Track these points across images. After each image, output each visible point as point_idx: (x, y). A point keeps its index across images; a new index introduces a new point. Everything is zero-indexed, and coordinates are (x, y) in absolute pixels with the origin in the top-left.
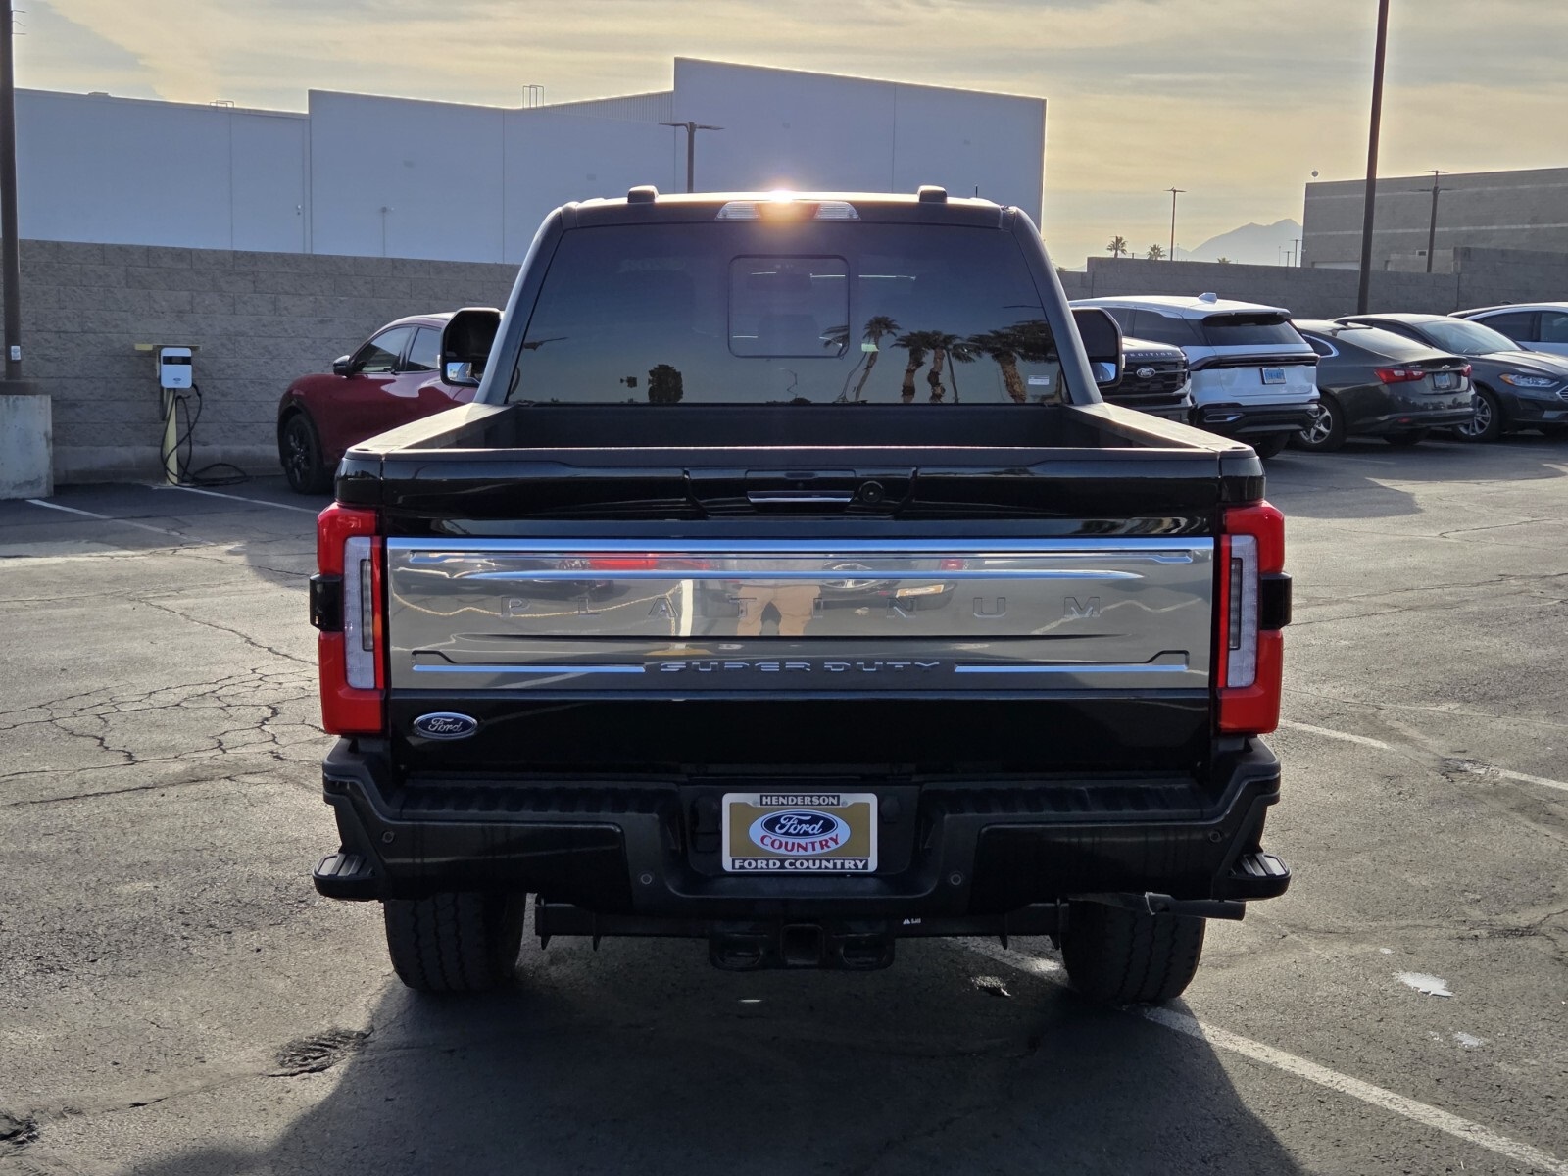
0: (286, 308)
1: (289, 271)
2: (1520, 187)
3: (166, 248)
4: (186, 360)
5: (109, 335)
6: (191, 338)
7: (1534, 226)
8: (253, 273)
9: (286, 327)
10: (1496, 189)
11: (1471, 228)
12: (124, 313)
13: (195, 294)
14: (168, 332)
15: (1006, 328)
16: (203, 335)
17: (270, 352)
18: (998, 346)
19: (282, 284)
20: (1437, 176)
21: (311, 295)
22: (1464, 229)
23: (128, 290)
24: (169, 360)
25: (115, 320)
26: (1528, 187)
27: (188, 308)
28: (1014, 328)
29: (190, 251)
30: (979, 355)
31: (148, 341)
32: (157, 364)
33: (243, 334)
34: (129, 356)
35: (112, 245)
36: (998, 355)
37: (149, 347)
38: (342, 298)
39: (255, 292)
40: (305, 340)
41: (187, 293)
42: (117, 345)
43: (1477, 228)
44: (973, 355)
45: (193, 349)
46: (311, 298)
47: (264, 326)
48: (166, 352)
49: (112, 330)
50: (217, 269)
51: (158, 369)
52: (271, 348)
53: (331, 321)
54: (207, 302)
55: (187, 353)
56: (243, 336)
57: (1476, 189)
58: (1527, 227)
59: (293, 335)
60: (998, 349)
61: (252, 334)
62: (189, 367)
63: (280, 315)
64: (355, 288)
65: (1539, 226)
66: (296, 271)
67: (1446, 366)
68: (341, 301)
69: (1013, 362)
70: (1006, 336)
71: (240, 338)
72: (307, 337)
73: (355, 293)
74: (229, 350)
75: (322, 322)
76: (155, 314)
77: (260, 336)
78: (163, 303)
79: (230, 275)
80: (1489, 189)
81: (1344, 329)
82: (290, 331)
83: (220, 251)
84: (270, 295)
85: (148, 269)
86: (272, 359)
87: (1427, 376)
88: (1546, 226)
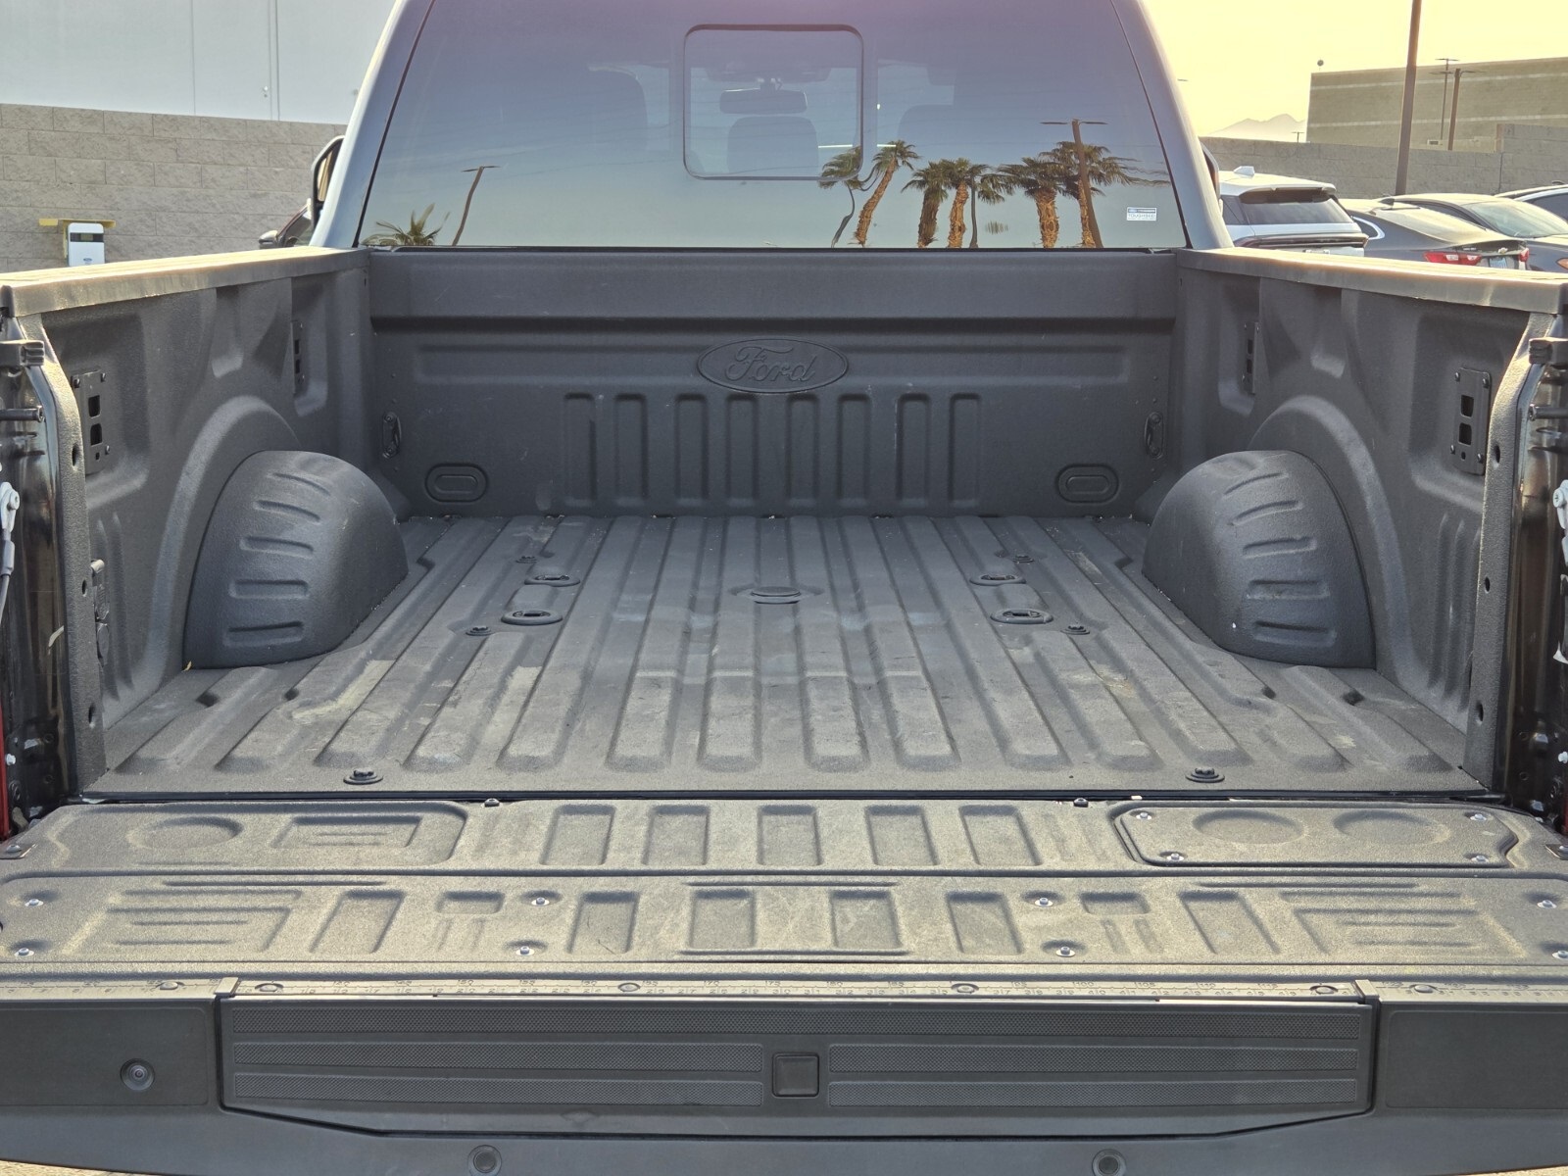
0: (213, 180)
1: (216, 138)
2: (1531, 76)
3: (73, 110)
4: (97, 238)
5: (8, 208)
6: (103, 212)
7: (1545, 117)
8: (175, 139)
9: (214, 201)
10: (1506, 78)
11: (1480, 119)
12: (25, 183)
13: (108, 162)
14: (79, 206)
15: (1044, 154)
16: (118, 209)
17: (196, 230)
18: (1033, 177)
19: (208, 152)
20: (1447, 65)
21: (241, 165)
22: (1473, 119)
23: (31, 158)
24: (77, 237)
25: (16, 191)
26: (1538, 75)
27: (101, 178)
28: (1054, 153)
29: (102, 113)
30: (1010, 192)
31: (55, 215)
32: (65, 241)
33: (164, 209)
34: (32, 233)
35: (11, 105)
36: (1032, 189)
37: (54, 222)
38: (277, 169)
39: (178, 161)
40: (236, 216)
41: (99, 161)
42: (18, 220)
43: (1486, 119)
44: (1003, 193)
45: (105, 224)
46: (242, 169)
47: (188, 200)
48: (74, 228)
49: (12, 203)
50: (134, 135)
51: (65, 247)
52: (197, 225)
53: (265, 195)
54: (122, 172)
55: (98, 229)
56: (164, 211)
57: (1487, 78)
58: (1538, 117)
59: (222, 210)
60: (1034, 183)
61: (174, 208)
62: (100, 246)
63: (207, 187)
64: (291, 157)
65: (1550, 117)
66: (224, 138)
67: (1504, 249)
68: (276, 173)
69: (1052, 196)
70: (1044, 165)
71: (162, 214)
72: (238, 213)
73: (292, 164)
74: (148, 227)
75: (255, 196)
76: (62, 185)
77: (185, 212)
78: (72, 173)
79: (149, 142)
80: (1499, 78)
81: (1391, 209)
82: (218, 206)
83: (136, 114)
84: (193, 165)
85: (53, 133)
86: (198, 237)
87: (1482, 260)
88: (1557, 116)
